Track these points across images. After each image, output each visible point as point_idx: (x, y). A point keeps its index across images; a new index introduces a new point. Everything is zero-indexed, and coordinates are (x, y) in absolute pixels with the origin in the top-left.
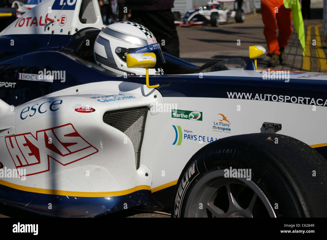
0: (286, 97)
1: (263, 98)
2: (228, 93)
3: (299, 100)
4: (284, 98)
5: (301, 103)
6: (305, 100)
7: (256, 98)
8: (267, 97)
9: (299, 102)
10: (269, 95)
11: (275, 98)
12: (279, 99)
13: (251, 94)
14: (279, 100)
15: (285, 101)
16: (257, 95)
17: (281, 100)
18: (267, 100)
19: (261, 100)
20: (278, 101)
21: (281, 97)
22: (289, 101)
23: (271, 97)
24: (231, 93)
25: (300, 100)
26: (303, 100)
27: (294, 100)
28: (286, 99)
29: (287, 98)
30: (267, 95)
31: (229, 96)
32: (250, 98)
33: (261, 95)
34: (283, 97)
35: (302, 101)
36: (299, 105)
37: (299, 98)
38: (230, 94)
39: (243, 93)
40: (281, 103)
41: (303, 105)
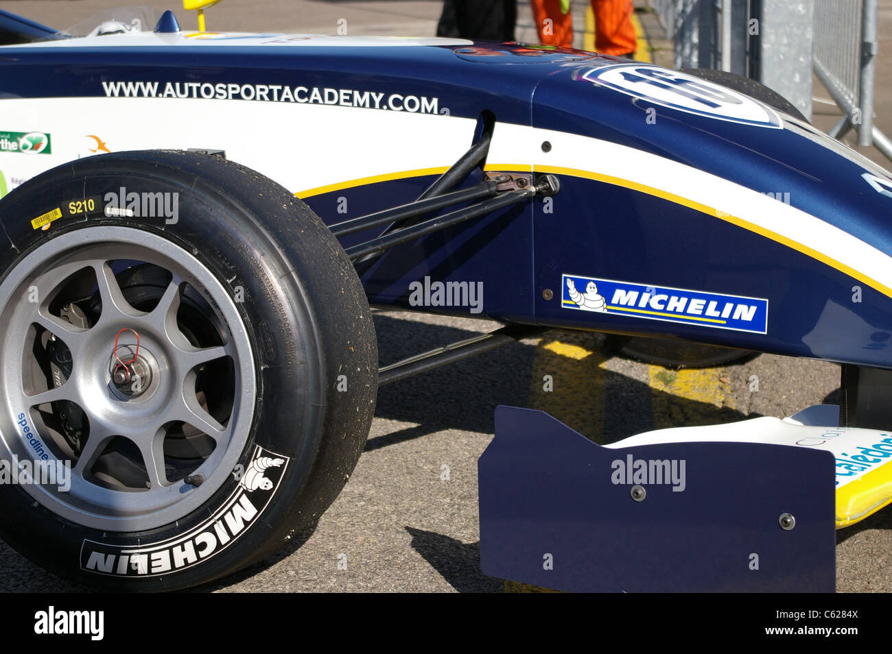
0: (230, 86)
1: (182, 92)
2: (104, 84)
3: (259, 93)
4: (227, 90)
5: (262, 98)
6: (271, 92)
7: (166, 92)
8: (190, 89)
9: (258, 98)
10: (195, 85)
11: (207, 91)
12: (216, 93)
13: (156, 84)
14: (217, 96)
15: (230, 96)
16: (169, 85)
17: (221, 95)
18: (190, 95)
19: (178, 97)
20: (214, 97)
21: (221, 88)
22: (237, 97)
23: (198, 89)
24: (112, 84)
25: (262, 93)
26: (267, 91)
27: (248, 92)
28: (231, 92)
29: (234, 89)
30: (191, 84)
31: (108, 92)
32: (154, 92)
33: (178, 85)
34: (224, 86)
35: (264, 94)
36: (258, 103)
37: (258, 87)
38: (109, 88)
39: (138, 84)
40: (220, 101)
41: (267, 104)
